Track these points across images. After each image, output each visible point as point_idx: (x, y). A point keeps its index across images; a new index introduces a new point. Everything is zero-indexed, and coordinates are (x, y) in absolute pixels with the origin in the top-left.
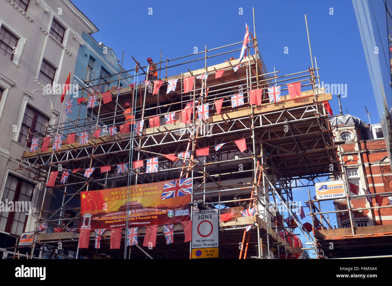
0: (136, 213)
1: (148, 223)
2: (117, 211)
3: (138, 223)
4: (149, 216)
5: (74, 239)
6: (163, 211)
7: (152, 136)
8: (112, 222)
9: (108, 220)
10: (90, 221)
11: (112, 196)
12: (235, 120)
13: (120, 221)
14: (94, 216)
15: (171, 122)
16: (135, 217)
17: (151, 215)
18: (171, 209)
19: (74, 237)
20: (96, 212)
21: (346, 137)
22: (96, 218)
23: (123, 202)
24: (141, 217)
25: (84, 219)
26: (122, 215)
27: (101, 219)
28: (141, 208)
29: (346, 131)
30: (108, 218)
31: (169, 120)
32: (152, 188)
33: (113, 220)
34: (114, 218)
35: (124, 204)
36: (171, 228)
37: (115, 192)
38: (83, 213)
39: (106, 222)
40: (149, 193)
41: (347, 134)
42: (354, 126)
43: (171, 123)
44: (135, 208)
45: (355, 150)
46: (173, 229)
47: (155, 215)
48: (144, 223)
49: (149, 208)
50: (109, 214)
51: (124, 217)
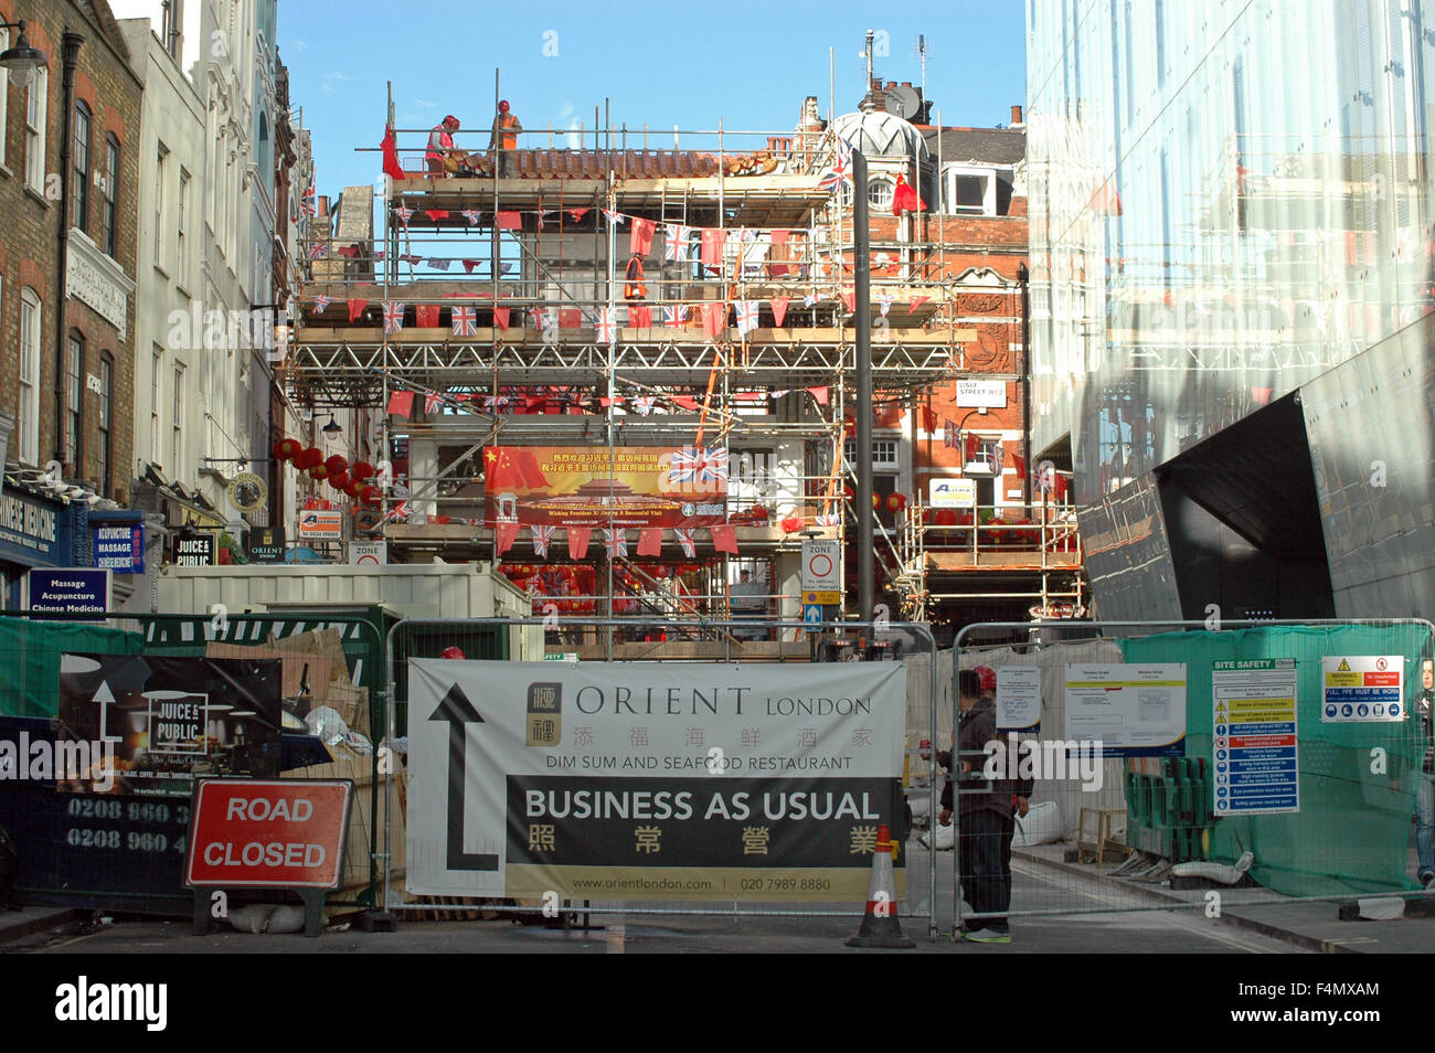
0: (619, 504)
1: (643, 522)
2: (574, 495)
3: (625, 522)
4: (646, 510)
5: (479, 540)
6: (674, 503)
7: (634, 346)
8: (566, 514)
9: (557, 510)
10: (514, 509)
11: (558, 463)
12: (808, 346)
13: (583, 514)
14: (521, 499)
15: (676, 323)
16: (619, 511)
17: (650, 510)
18: (688, 501)
19: (479, 536)
20: (525, 491)
21: (879, 194)
22: (528, 504)
23: (587, 479)
24: (630, 511)
25: (501, 504)
26: (589, 504)
27: (539, 506)
28: (629, 493)
29: (882, 177)
30: (555, 506)
31: (672, 319)
32: (645, 458)
33: (569, 511)
34: (569, 507)
35: (588, 481)
36: (690, 535)
37: (564, 456)
38: (495, 490)
39: (551, 513)
40: (642, 467)
41: (885, 183)
42: (906, 165)
43: (677, 326)
44: (617, 494)
45: (899, 238)
46: (693, 535)
47: (657, 510)
48: (636, 522)
49: (644, 495)
50: (556, 499)
51: (591, 508)
